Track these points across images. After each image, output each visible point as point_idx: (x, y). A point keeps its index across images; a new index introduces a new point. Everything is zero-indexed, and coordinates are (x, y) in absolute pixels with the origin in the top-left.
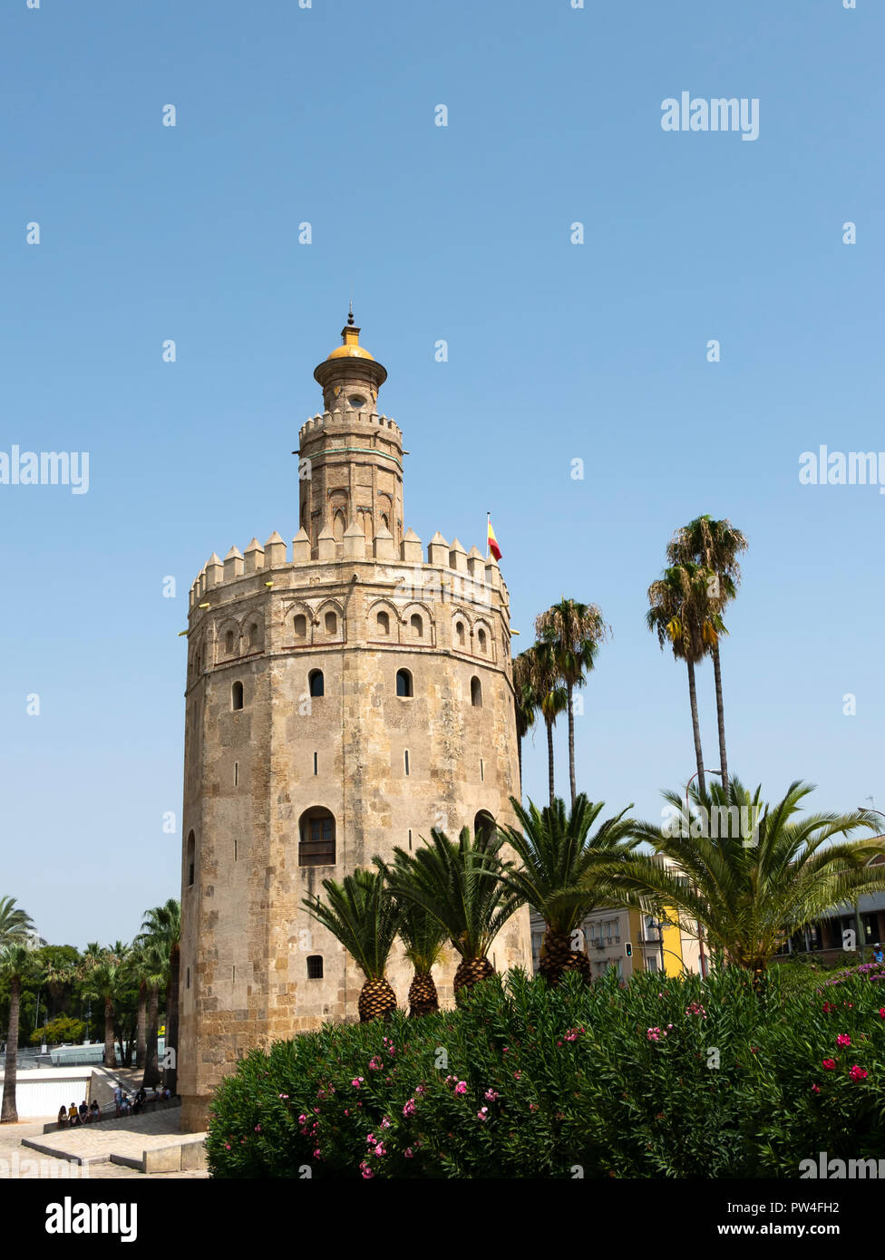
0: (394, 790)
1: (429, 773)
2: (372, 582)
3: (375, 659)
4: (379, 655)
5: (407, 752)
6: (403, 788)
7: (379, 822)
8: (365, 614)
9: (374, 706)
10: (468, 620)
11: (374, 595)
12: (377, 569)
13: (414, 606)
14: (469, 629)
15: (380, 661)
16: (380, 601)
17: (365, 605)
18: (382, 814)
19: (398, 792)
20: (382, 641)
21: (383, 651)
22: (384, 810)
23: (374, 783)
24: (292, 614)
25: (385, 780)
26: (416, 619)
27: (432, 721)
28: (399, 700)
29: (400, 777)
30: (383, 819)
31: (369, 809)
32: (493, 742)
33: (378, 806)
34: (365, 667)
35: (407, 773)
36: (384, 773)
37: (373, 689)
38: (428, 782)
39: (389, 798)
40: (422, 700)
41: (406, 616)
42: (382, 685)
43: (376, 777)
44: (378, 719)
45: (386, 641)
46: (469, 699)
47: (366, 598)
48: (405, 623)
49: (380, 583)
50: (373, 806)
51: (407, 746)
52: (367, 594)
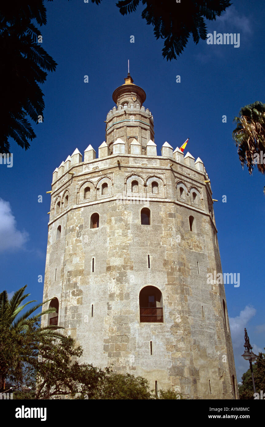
0: (85, 282)
1: (105, 269)
2: (80, 174)
3: (80, 212)
4: (82, 209)
5: (93, 259)
6: (90, 280)
7: (76, 302)
8: (76, 191)
9: (77, 237)
10: (142, 178)
11: (82, 180)
12: (84, 166)
13: (104, 179)
14: (143, 183)
15: (83, 213)
16: (86, 182)
17: (78, 187)
18: (78, 297)
19: (87, 283)
20: (86, 202)
21: (84, 207)
22: (78, 295)
23: (74, 280)
24: (57, 202)
25: (80, 277)
26: (105, 185)
27: (108, 239)
28: (91, 231)
29: (89, 274)
30: (78, 300)
31: (71, 295)
32: (161, 243)
33: (75, 294)
34: (75, 218)
35: (93, 271)
36: (81, 273)
37: (77, 228)
38: (104, 274)
39: (81, 288)
40: (104, 228)
41: (100, 186)
42: (83, 225)
43: (76, 276)
44: (79, 244)
45: (88, 201)
46: (139, 221)
47: (78, 183)
48: (98, 189)
49: (85, 173)
50: (73, 293)
51: (94, 256)
52: (79, 181)
